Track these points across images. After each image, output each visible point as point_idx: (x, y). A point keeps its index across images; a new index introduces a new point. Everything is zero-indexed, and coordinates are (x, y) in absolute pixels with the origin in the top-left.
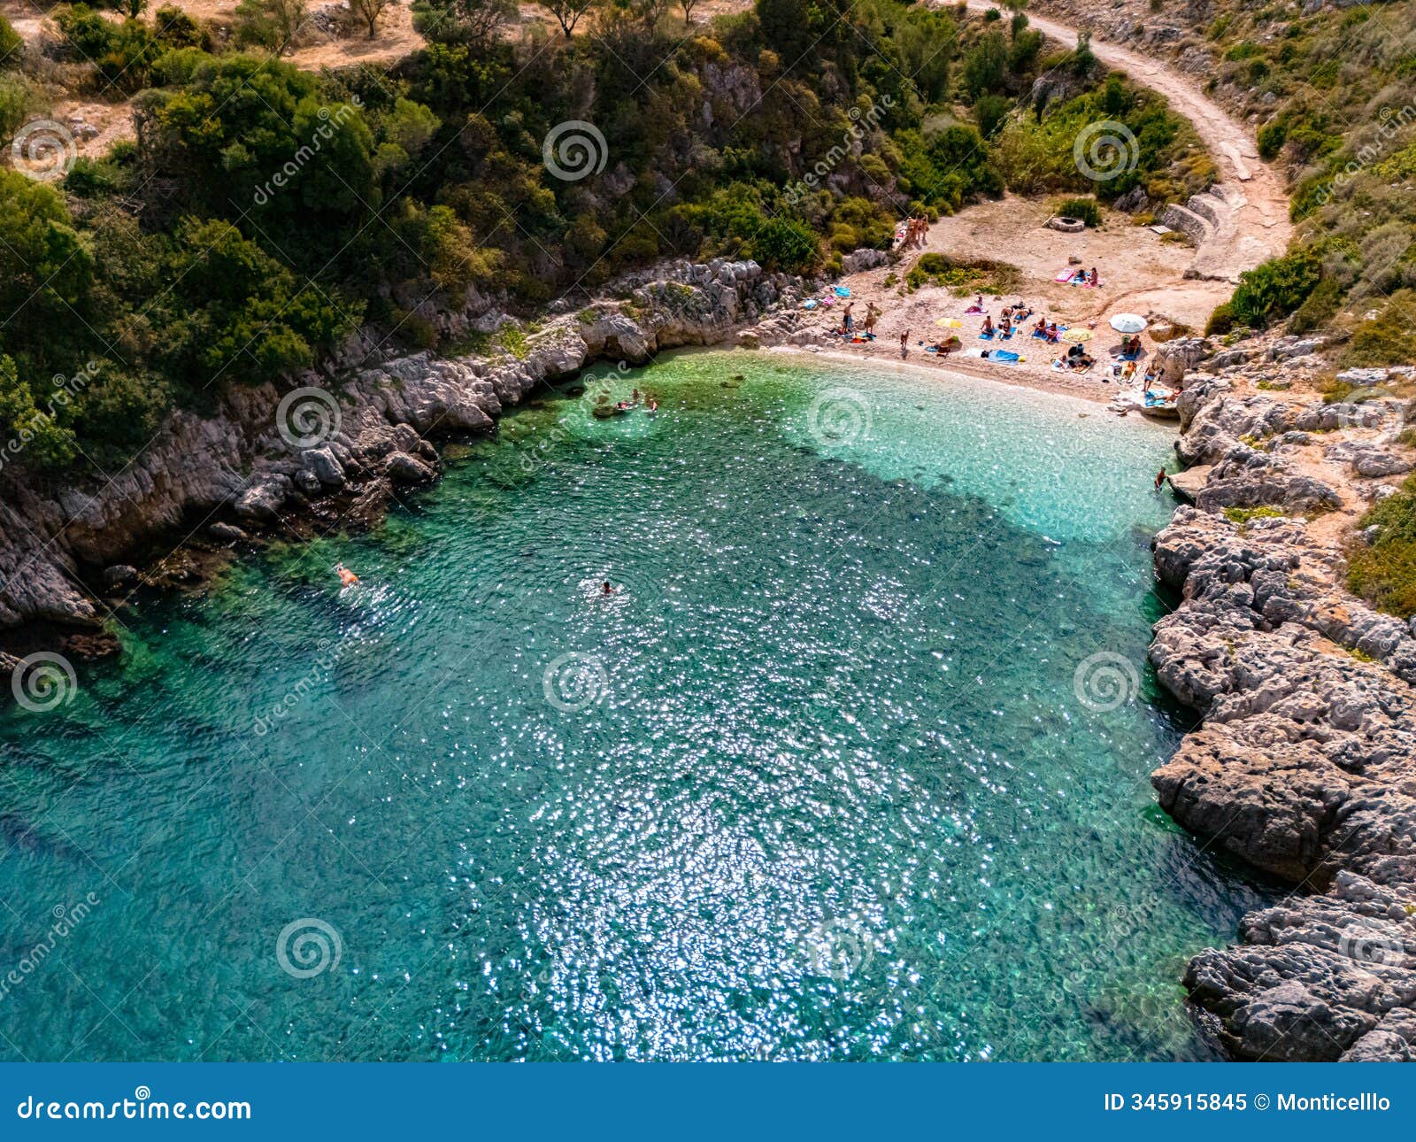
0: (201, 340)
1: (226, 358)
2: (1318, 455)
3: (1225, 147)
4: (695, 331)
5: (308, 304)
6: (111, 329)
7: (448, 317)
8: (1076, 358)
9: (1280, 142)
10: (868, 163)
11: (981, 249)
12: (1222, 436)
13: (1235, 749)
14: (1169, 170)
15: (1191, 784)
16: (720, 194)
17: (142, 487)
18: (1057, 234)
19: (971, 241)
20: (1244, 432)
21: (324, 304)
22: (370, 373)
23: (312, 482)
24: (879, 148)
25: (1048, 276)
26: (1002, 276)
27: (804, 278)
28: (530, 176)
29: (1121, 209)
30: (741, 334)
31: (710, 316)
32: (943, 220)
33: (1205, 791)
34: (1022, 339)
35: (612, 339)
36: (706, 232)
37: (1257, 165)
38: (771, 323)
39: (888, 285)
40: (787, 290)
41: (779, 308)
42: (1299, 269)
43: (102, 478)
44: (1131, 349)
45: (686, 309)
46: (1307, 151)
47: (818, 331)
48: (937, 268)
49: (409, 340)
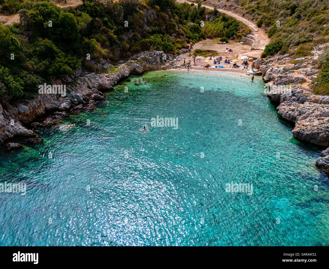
0: (47, 67)
1: (54, 71)
2: (297, 74)
3: (250, 26)
4: (152, 67)
5: (69, 60)
6: (26, 64)
7: (97, 65)
8: (235, 66)
9: (262, 24)
10: (180, 31)
11: (206, 48)
12: (274, 75)
13: (307, 124)
14: (240, 31)
15: (301, 131)
16: (152, 37)
17: (37, 104)
18: (221, 45)
19: (204, 47)
20: (279, 73)
21: (73, 60)
22: (82, 78)
23: (76, 102)
24: (181, 28)
25: (223, 52)
26: (213, 53)
27: (173, 55)
28: (111, 32)
29: (231, 40)
30: (162, 67)
31: (155, 63)
32: (196, 44)
33: (305, 132)
34: (222, 64)
35: (135, 69)
36: (151, 45)
37: (258, 29)
38: (168, 64)
39: (190, 56)
40: (170, 57)
41: (169, 61)
42: (278, 43)
43: (28, 101)
44: (246, 63)
45: (149, 62)
46: (268, 25)
47: (179, 65)
48: (198, 52)
49: (90, 70)
